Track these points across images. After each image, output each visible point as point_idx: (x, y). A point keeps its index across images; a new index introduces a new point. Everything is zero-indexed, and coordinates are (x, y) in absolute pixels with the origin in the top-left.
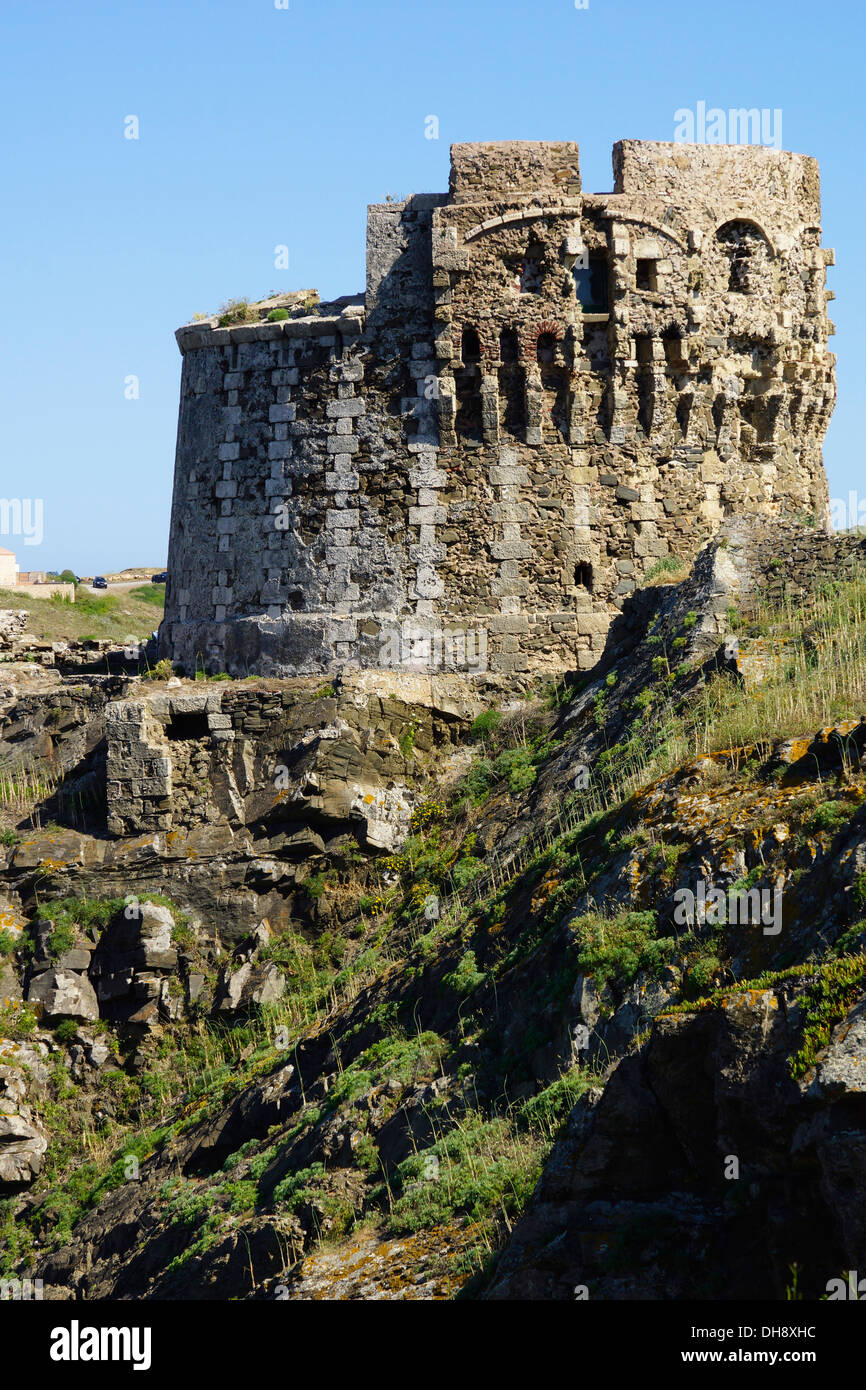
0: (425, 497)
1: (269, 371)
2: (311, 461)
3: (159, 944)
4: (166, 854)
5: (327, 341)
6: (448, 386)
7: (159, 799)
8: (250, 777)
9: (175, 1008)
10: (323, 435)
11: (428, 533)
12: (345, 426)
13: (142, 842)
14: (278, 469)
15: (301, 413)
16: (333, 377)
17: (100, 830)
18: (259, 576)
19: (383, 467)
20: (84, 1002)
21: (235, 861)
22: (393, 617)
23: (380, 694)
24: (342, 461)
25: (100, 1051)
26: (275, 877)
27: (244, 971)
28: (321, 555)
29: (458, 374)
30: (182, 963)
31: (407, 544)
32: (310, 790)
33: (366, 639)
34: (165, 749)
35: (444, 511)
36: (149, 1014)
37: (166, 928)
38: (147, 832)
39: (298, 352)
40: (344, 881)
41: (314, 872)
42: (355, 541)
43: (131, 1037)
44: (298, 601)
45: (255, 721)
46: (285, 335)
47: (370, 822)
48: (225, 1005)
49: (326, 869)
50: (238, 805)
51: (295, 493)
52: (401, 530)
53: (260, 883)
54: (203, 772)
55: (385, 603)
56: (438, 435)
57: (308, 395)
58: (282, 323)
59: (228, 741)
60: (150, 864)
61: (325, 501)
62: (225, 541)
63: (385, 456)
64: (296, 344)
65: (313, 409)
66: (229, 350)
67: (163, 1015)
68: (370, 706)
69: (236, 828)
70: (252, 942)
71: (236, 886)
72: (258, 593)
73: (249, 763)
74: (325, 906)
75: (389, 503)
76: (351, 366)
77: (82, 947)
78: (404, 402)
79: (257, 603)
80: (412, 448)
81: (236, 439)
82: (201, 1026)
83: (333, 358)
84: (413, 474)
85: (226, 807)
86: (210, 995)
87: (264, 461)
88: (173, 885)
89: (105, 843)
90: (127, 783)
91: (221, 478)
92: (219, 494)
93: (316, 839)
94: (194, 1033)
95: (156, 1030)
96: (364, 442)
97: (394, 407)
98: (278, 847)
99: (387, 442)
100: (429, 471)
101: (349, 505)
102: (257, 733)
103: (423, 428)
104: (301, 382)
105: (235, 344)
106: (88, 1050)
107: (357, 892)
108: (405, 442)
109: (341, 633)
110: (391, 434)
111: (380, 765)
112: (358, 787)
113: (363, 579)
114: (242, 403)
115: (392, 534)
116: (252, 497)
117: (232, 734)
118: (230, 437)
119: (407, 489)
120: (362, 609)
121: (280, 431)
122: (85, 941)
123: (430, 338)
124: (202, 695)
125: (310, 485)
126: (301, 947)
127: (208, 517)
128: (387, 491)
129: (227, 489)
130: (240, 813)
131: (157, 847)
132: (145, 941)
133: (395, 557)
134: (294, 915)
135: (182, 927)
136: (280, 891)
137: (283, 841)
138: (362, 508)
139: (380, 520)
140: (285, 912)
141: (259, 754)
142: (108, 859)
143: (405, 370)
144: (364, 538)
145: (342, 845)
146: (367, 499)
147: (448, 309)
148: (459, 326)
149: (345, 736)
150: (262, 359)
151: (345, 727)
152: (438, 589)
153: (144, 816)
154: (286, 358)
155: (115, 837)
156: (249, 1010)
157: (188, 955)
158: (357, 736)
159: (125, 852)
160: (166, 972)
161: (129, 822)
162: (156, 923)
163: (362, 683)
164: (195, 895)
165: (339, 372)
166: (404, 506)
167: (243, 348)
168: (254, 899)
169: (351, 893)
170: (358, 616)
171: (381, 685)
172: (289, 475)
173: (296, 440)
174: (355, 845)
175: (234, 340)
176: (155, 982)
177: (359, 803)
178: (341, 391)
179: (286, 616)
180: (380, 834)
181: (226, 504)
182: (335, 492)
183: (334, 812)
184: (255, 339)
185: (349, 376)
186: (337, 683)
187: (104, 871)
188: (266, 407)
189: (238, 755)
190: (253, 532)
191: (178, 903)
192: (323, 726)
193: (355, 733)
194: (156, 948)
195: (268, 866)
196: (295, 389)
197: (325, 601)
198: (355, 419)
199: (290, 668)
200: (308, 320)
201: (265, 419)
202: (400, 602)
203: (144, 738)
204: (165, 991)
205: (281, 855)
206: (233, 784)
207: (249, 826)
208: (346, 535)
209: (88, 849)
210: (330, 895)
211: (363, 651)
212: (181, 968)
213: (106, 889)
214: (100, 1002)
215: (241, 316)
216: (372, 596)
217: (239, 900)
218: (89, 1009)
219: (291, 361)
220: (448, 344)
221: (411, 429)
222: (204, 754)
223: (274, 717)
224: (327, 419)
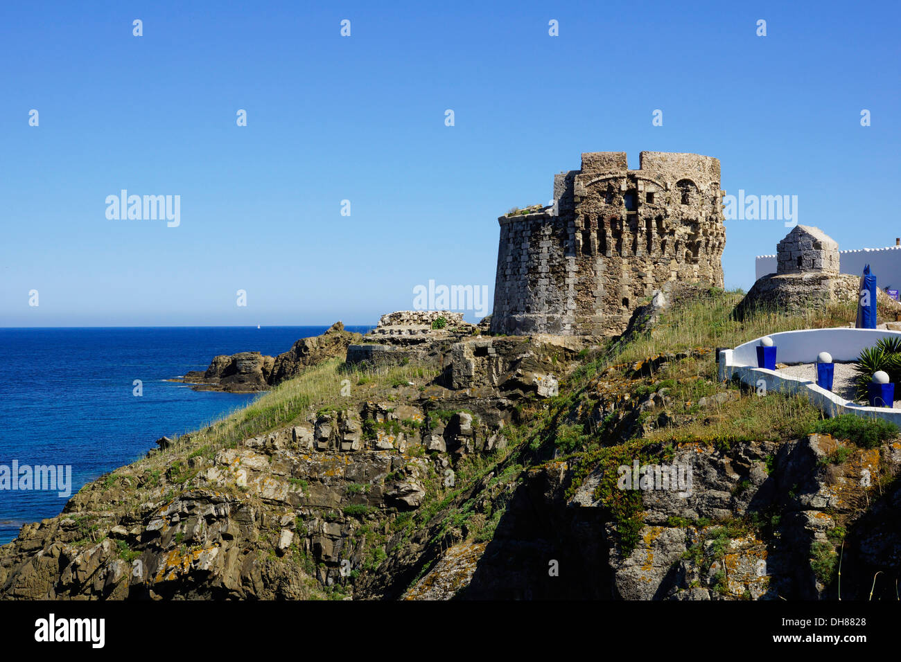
0: (571, 274)
1: (522, 231)
2: (534, 262)
3: (466, 427)
4: (471, 396)
5: (540, 221)
6: (579, 236)
7: (470, 377)
8: (500, 370)
9: (471, 449)
10: (538, 253)
11: (571, 287)
12: (545, 250)
13: (463, 391)
14: (524, 265)
15: (531, 246)
16: (542, 234)
17: (451, 387)
18: (517, 301)
19: (557, 264)
20: (441, 445)
21: (493, 399)
22: (559, 316)
23: (545, 342)
24: (544, 262)
25: (445, 462)
26: (506, 405)
27: (494, 437)
28: (536, 294)
29: (583, 232)
30: (474, 433)
31: (564, 291)
32: (519, 375)
33: (550, 324)
34: (473, 360)
35: (577, 279)
36: (461, 451)
37: (469, 421)
38: (465, 388)
39: (531, 225)
40: (530, 407)
41: (520, 403)
42: (547, 290)
43: (456, 458)
44: (528, 310)
45: (503, 351)
46: (527, 219)
47: (539, 386)
48: (487, 449)
49: (524, 403)
50: (495, 380)
51: (529, 273)
52: (562, 286)
53: (501, 407)
54: (485, 368)
55: (556, 311)
56: (575, 253)
57: (534, 240)
58: (526, 215)
59: (494, 357)
60: (465, 399)
61: (538, 276)
62: (507, 289)
63: (558, 260)
64: (531, 222)
65: (535, 245)
66: (511, 225)
67: (466, 451)
68: (542, 346)
69: (494, 387)
70: (497, 427)
71: (493, 407)
72: (516, 307)
73: (500, 365)
74: (523, 416)
75: (559, 277)
76: (548, 229)
77: (442, 426)
78: (565, 242)
79: (516, 310)
80: (567, 258)
81: (512, 255)
82: (479, 456)
83: (542, 227)
84: (567, 267)
85: (491, 380)
86: (483, 445)
87: (520, 262)
88: (472, 406)
89: (451, 391)
90: (459, 371)
91: (507, 268)
92: (506, 273)
93: (521, 392)
94: (476, 458)
95: (464, 456)
96: (551, 255)
97: (561, 245)
98: (508, 394)
99: (558, 255)
100: (572, 266)
101: (546, 277)
102: (504, 355)
103: (571, 251)
104: (532, 235)
105: (512, 223)
106: (441, 462)
107: (534, 411)
108: (565, 256)
109: (541, 321)
110: (560, 253)
111: (544, 368)
112: (535, 375)
113: (549, 302)
114: (514, 243)
115: (559, 287)
116: (516, 275)
117: (495, 355)
118: (510, 254)
119: (565, 272)
120: (549, 313)
121: (525, 252)
122: (442, 425)
123: (573, 220)
124: (486, 341)
125: (534, 270)
126: (513, 430)
127: (503, 281)
128: (558, 272)
129: (508, 272)
130: (496, 382)
131: (468, 393)
132: (461, 425)
133: (560, 294)
134: (512, 418)
135: (474, 421)
136: (508, 410)
137: (510, 393)
138: (550, 278)
139: (555, 282)
140: (509, 417)
141: (504, 362)
142: (452, 397)
143: (565, 231)
144: (550, 288)
145: (530, 394)
146: (551, 275)
147: (579, 210)
148: (583, 215)
149: (532, 356)
150: (520, 227)
151: (532, 353)
152: (574, 306)
153: (464, 382)
154: (527, 227)
155: (455, 389)
156: (494, 450)
157: (476, 431)
158: (536, 357)
159: (457, 394)
160: (469, 436)
161: (460, 385)
162: (465, 419)
163: (539, 338)
164: (480, 410)
165: (544, 232)
166: (564, 278)
167: (515, 224)
168: (499, 412)
169: (532, 411)
170: (547, 315)
171: (546, 339)
172: (527, 267)
173: (529, 255)
174: (534, 394)
175: (512, 221)
176: (464, 440)
177: (536, 380)
178: (544, 238)
179: (524, 315)
180: (542, 391)
181: (508, 277)
182: (541, 273)
183: (527, 383)
184: (518, 221)
185: (547, 233)
186: (531, 338)
187: (450, 401)
188: (521, 244)
189: (497, 362)
190: (515, 286)
191: (474, 413)
192: (525, 353)
193: (536, 356)
194: (464, 428)
195: (504, 401)
196: (530, 237)
197: (537, 310)
198: (548, 248)
199: (525, 333)
200: (534, 214)
201: (520, 248)
202: (561, 311)
203: (465, 355)
204: (468, 443)
205: (509, 397)
206: (494, 372)
207: (498, 387)
208: (544, 287)
209: (445, 393)
210: (525, 412)
211: (548, 327)
212: (473, 435)
213: (450, 407)
214: (447, 445)
215: (515, 213)
216: (552, 309)
217: (494, 412)
218: (443, 448)
219: (529, 228)
220: (579, 222)
221: (567, 251)
222: (486, 362)
223: (509, 350)
224: (540, 248)
